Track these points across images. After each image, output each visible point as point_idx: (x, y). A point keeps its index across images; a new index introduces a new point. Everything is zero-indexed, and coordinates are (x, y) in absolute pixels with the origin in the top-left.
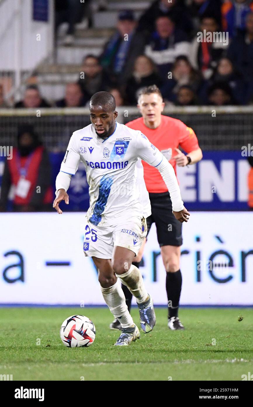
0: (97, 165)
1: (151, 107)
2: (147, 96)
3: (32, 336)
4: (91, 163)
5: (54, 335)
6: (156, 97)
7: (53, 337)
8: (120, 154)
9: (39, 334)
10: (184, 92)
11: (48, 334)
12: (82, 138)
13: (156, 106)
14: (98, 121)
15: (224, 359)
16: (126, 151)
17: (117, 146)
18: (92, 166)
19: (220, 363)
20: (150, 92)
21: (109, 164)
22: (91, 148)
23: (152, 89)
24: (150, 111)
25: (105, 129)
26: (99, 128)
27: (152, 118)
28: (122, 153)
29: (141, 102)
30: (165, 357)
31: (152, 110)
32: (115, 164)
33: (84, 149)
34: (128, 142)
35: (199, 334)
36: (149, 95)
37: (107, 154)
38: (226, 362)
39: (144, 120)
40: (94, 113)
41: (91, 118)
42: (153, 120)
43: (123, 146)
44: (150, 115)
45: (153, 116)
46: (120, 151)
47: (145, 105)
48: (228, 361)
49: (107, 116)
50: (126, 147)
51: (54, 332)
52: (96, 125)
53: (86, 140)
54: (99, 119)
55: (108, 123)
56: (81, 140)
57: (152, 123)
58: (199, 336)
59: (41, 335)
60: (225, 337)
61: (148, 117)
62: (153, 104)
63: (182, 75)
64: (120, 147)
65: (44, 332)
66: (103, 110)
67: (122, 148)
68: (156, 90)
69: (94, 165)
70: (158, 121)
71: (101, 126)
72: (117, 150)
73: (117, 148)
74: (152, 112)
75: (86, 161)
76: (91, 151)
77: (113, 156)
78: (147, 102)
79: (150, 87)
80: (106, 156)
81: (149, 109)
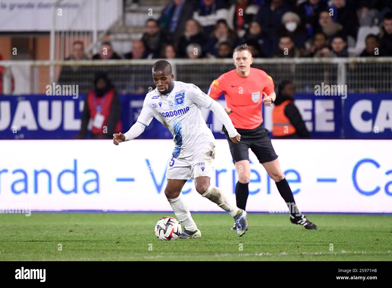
0: (167, 114)
1: (242, 61)
2: (239, 52)
3: (105, 234)
4: (163, 113)
5: (122, 234)
6: (247, 53)
7: (121, 236)
8: (180, 103)
9: (111, 234)
10: (223, 47)
11: (117, 234)
12: (152, 97)
13: (247, 60)
14: (160, 83)
15: (254, 253)
16: (184, 100)
17: (177, 98)
18: (164, 115)
19: (250, 256)
20: (242, 49)
21: (175, 112)
22: (160, 103)
23: (244, 47)
24: (241, 63)
25: (166, 88)
26: (161, 88)
27: (243, 69)
28: (182, 102)
29: (235, 57)
30: (208, 251)
31: (243, 63)
32: (179, 111)
33: (155, 104)
34: (184, 94)
35: (234, 234)
36: (241, 51)
37: (171, 105)
38: (255, 255)
39: (237, 70)
40: (156, 77)
41: (154, 81)
42: (244, 70)
43: (181, 97)
44: (242, 67)
45: (244, 68)
46: (180, 101)
47: (238, 59)
48: (256, 254)
49: (166, 79)
50: (183, 97)
51: (122, 232)
52: (158, 86)
53: (156, 98)
54: (160, 81)
55: (167, 83)
56: (152, 98)
57: (243, 73)
58: (234, 235)
59: (112, 234)
60: (254, 236)
61: (240, 68)
62: (244, 59)
63: (221, 34)
64: (179, 98)
65: (115, 232)
66: (163, 74)
67: (181, 98)
68: (247, 47)
69: (166, 115)
70: (248, 71)
71: (162, 86)
72: (177, 101)
73: (177, 99)
74: (243, 65)
75: (160, 113)
76: (160, 105)
77: (176, 105)
78: (239, 57)
79: (241, 46)
80: (171, 107)
81: (240, 62)
